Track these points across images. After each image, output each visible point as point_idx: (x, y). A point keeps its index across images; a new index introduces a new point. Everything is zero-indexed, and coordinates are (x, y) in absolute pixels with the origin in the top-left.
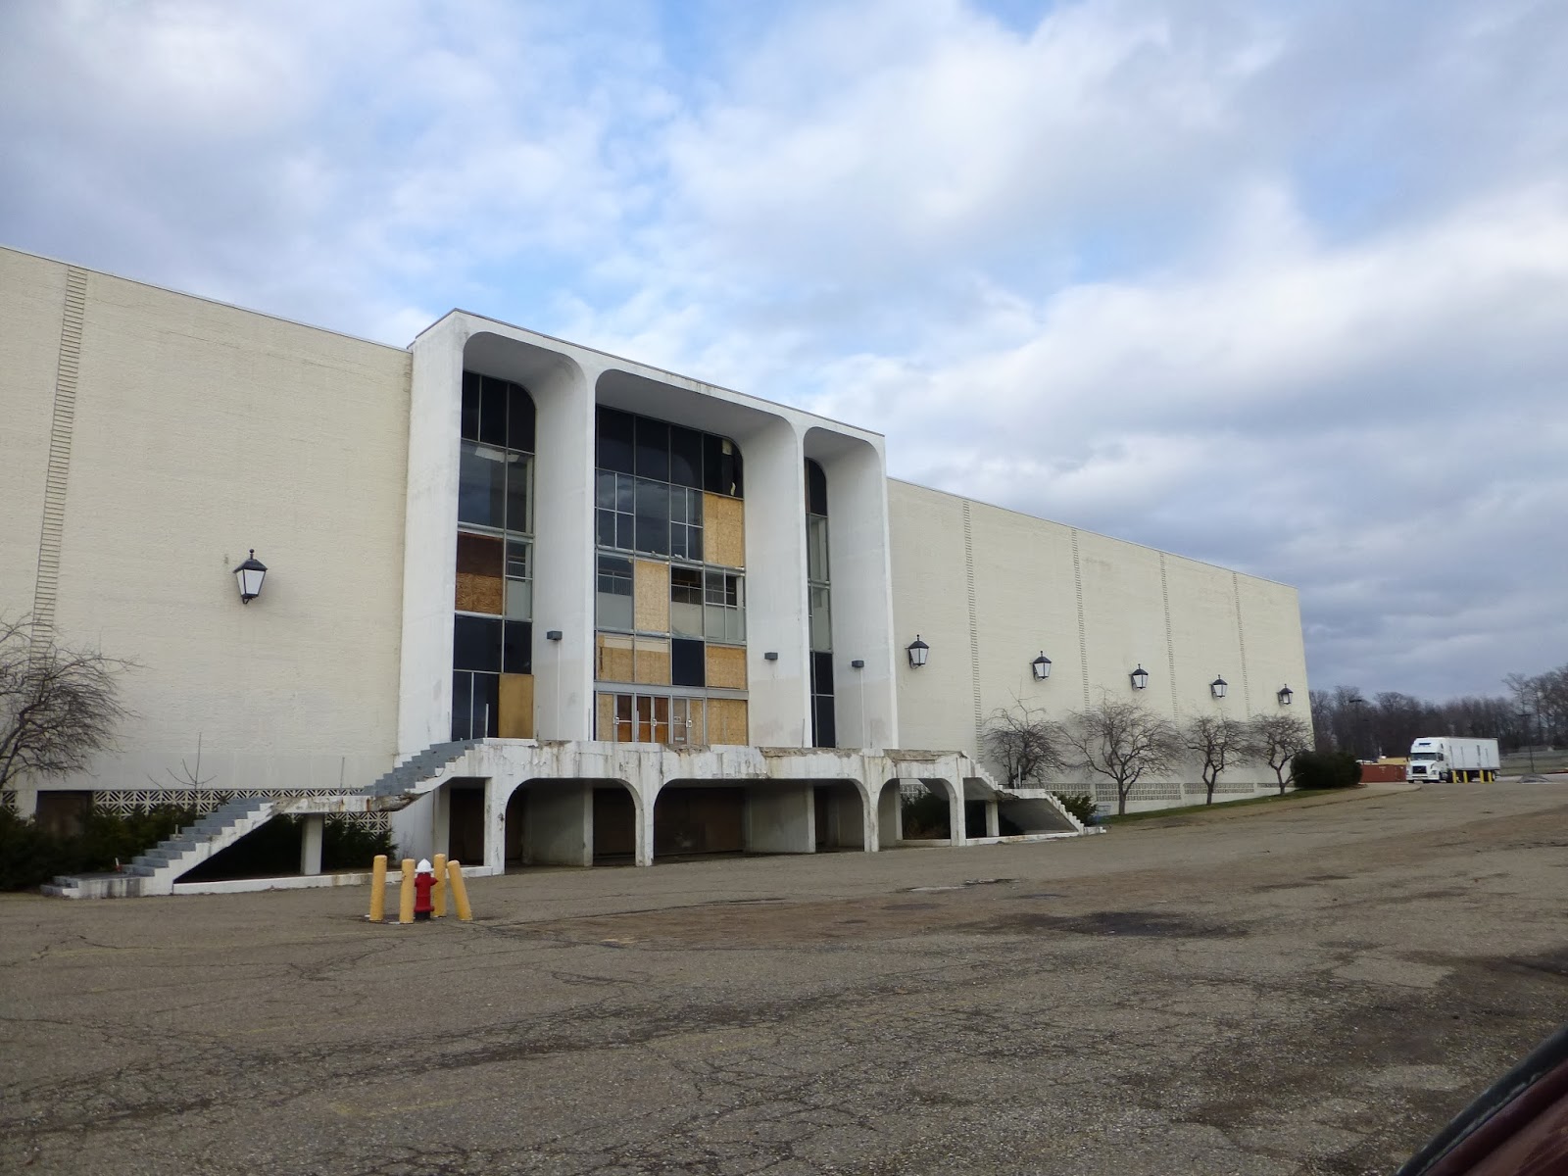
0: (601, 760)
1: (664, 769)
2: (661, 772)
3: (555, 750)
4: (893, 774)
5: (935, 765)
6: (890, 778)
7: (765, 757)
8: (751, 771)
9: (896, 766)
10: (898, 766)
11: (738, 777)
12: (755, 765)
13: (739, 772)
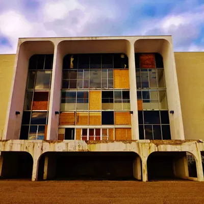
0: (19, 145)
1: (43, 148)
2: (42, 149)
3: (4, 143)
4: (155, 149)
5: (182, 146)
6: (154, 151)
7: (88, 144)
8: (81, 149)
9: (157, 146)
10: (159, 146)
11: (74, 151)
12: (82, 147)
13: (75, 149)
